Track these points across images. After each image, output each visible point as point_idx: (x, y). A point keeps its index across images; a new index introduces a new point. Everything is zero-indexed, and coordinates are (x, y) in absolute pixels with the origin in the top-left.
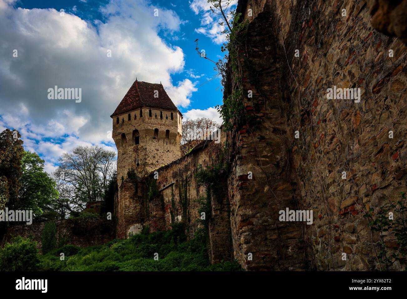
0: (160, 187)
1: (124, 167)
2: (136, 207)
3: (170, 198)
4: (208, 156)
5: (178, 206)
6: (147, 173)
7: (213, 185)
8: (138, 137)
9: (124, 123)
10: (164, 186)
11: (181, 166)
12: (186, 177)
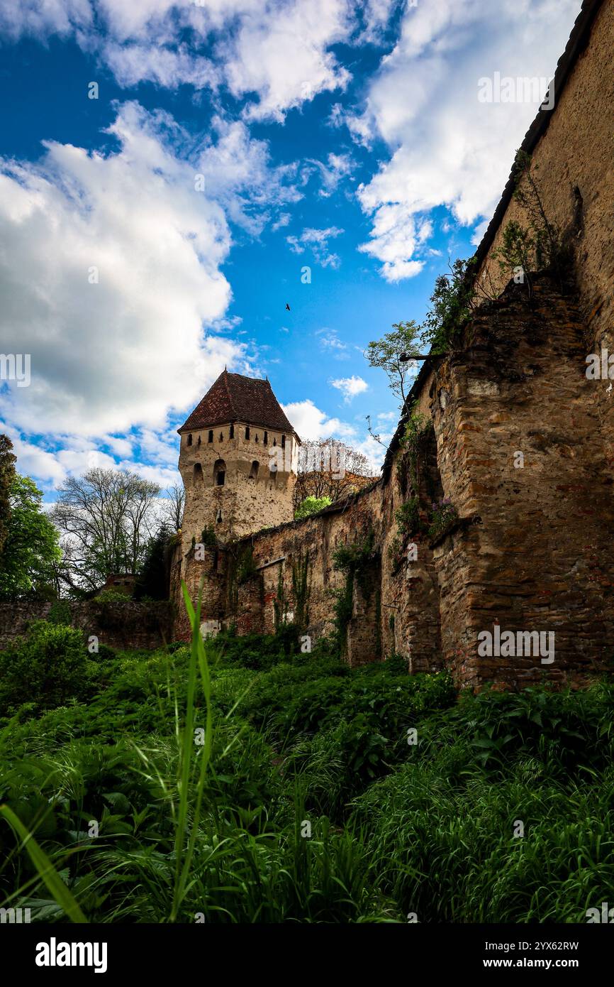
0: (257, 563)
1: (196, 522)
2: (212, 591)
3: (276, 583)
4: (349, 525)
5: (288, 597)
6: (234, 536)
7: (358, 573)
8: (224, 472)
9: (201, 446)
10: (266, 562)
11: (299, 533)
12: (308, 553)
